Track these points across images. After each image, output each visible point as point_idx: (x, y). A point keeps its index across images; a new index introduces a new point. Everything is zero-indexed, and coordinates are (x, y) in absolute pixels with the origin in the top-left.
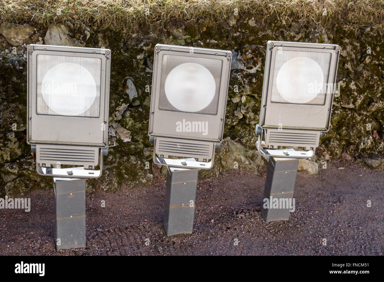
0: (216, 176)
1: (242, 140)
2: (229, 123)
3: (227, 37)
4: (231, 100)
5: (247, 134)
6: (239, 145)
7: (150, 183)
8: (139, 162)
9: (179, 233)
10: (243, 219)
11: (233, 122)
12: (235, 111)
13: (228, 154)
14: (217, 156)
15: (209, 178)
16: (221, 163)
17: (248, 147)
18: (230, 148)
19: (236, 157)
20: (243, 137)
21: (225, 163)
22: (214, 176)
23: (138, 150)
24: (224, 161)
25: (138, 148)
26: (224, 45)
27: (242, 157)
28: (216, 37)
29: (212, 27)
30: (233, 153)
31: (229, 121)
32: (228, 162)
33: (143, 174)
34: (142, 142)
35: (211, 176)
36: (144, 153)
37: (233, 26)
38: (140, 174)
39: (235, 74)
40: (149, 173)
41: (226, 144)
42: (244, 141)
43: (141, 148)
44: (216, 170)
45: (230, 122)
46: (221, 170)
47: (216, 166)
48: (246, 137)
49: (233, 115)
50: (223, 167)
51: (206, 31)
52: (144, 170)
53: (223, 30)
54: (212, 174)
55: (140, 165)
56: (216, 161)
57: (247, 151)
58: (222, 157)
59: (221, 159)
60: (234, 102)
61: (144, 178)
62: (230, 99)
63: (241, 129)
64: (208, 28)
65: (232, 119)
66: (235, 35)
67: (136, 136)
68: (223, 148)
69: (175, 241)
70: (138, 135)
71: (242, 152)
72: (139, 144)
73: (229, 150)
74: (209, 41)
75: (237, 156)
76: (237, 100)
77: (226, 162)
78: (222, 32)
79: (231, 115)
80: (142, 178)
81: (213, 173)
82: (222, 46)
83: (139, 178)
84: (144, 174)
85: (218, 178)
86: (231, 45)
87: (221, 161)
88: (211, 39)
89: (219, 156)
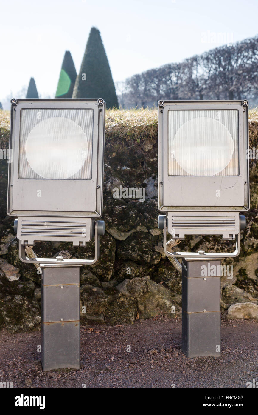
0: (131, 323)
1: (167, 282)
2: (149, 261)
3: (143, 163)
4: (149, 233)
5: (174, 276)
6: (162, 288)
7: (39, 328)
8: (26, 301)
9: (60, 368)
10: (155, 356)
11: (154, 260)
12: (156, 246)
13: (147, 295)
14: (132, 298)
15: (121, 324)
16: (138, 307)
17: (175, 292)
18: (150, 289)
19: (159, 302)
20: (169, 280)
21: (143, 308)
22: (128, 322)
23: (28, 291)
24: (141, 304)
25: (27, 288)
26: (139, 173)
27: (166, 301)
28: (129, 162)
29: (123, 153)
30: (153, 295)
31: (147, 258)
32: (147, 308)
33: (30, 317)
34: (33, 281)
35: (123, 323)
36: (36, 294)
37: (149, 152)
38: (26, 316)
39: (152, 200)
40: (39, 315)
41: (143, 283)
42: (170, 284)
43: (31, 288)
44: (131, 315)
45: (149, 258)
46: (138, 317)
47: (131, 310)
48: (173, 279)
49: (154, 251)
50: (140, 313)
51: (116, 156)
52: (31, 312)
53: (136, 156)
54: (125, 320)
55: (28, 305)
56: (130, 303)
57: (174, 296)
58: (138, 299)
59: (137, 302)
60: (153, 235)
61: (31, 321)
62: (147, 231)
63: (166, 270)
64: (118, 153)
65: (152, 255)
66: (152, 160)
67: (25, 272)
68: (140, 288)
69: (53, 376)
70: (28, 271)
71: (167, 296)
72: (29, 283)
73: (147, 291)
74: (121, 169)
75: (160, 300)
76: (157, 232)
77: (145, 307)
78: (135, 157)
79: (149, 250)
80: (29, 321)
81: (127, 319)
82: (138, 175)
83: (25, 322)
84: (32, 316)
85: (133, 325)
86: (147, 172)
87: (138, 305)
88: (122, 166)
89: (135, 298)
